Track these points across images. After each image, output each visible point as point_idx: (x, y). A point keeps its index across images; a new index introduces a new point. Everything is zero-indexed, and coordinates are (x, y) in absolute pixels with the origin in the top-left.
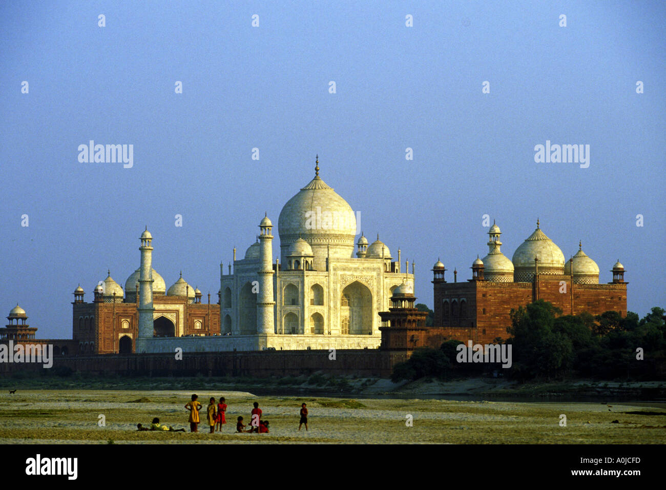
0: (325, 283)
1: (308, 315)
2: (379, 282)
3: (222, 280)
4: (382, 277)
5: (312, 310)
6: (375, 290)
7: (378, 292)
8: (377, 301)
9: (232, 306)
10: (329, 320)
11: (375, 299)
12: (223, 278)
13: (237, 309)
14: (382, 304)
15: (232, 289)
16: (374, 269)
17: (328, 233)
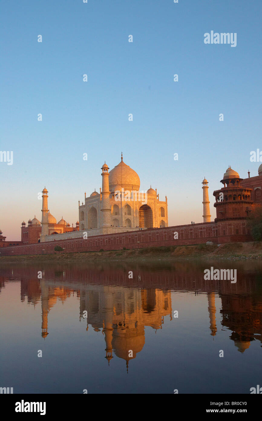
0: (132, 204)
1: (124, 220)
2: (155, 205)
3: (79, 208)
4: (156, 203)
5: (126, 217)
6: (154, 208)
7: (155, 210)
8: (155, 214)
9: (85, 219)
10: (134, 222)
11: (153, 213)
12: (80, 207)
13: (87, 221)
14: (156, 215)
15: (84, 212)
16: (153, 199)
17: (129, 184)
